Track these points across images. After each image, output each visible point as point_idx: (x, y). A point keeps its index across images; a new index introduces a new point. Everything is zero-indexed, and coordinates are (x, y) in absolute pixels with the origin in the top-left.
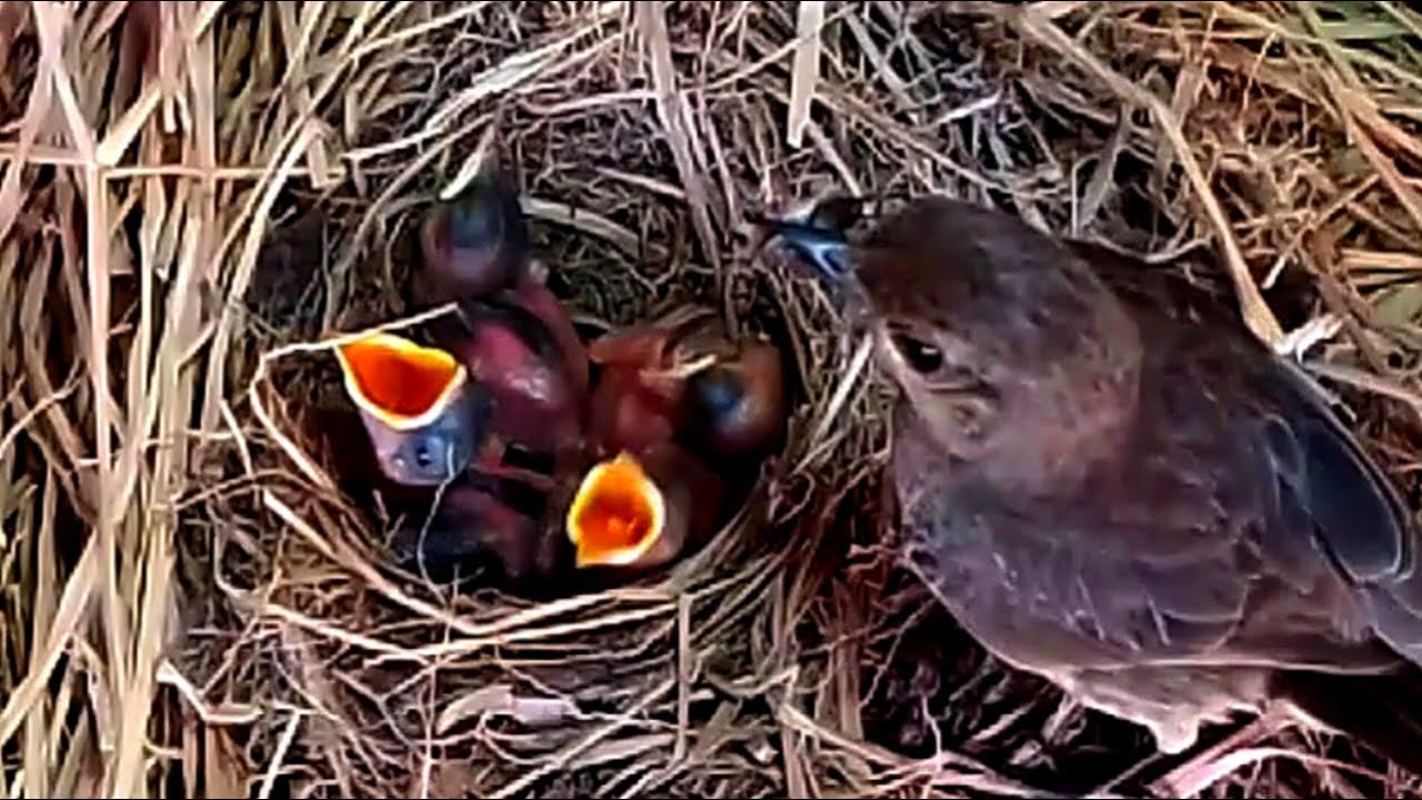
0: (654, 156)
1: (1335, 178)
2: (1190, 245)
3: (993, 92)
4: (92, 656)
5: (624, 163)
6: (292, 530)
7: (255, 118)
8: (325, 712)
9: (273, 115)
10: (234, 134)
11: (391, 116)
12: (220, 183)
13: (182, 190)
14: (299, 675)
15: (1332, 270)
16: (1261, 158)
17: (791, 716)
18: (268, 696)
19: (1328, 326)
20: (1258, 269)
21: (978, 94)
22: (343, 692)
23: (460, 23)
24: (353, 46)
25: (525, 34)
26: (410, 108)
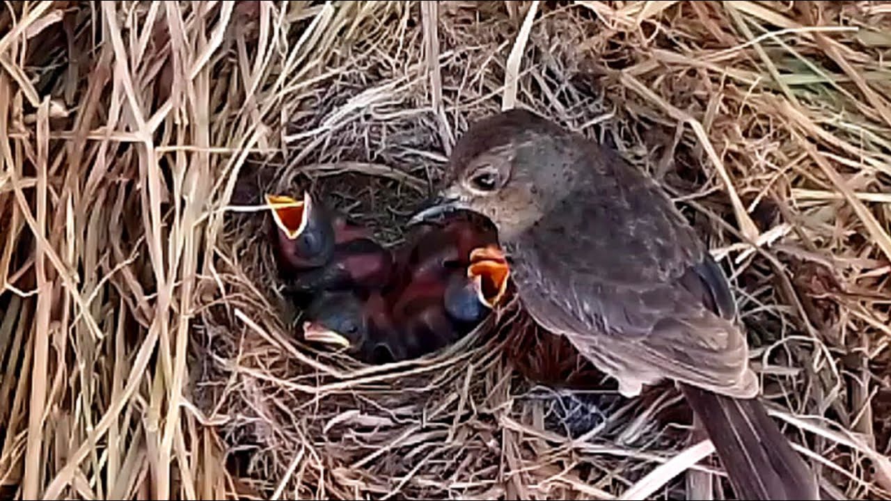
0: (435, 141)
1: (787, 153)
2: (713, 189)
3: (611, 110)
4: (141, 400)
5: (421, 147)
6: (248, 327)
7: (228, 125)
8: (266, 419)
9: (237, 125)
10: (219, 130)
11: (301, 121)
12: (211, 156)
13: (194, 157)
14: (252, 400)
15: (786, 199)
16: (750, 144)
17: (506, 422)
18: (236, 412)
19: (784, 230)
20: (746, 201)
21: (604, 113)
22: (274, 409)
23: (336, 76)
24: (279, 90)
25: (369, 81)
26: (310, 118)
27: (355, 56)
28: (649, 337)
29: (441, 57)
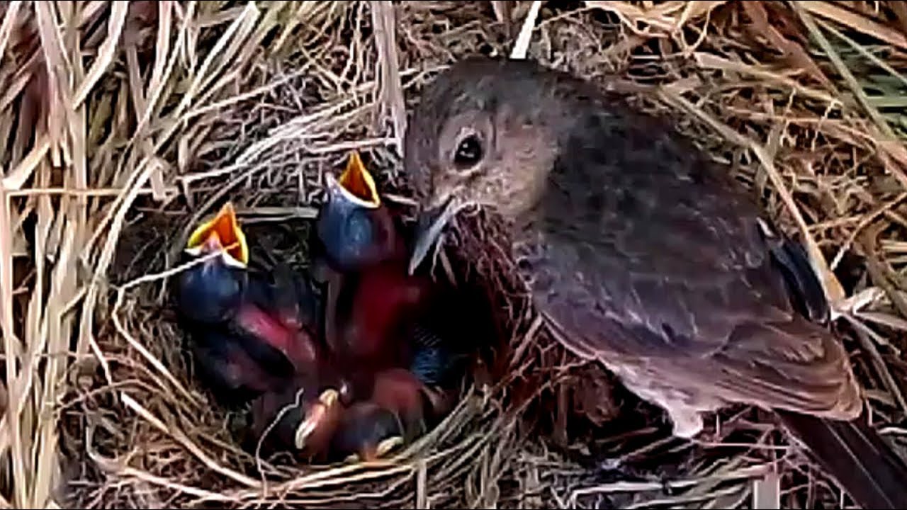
0: (397, 181)
1: (876, 195)
6: (142, 419)
7: (115, 158)
9: (128, 156)
10: (100, 167)
11: (211, 156)
12: (90, 199)
13: (64, 204)
15: (875, 254)
16: (825, 184)
23: (259, 97)
24: (184, 112)
25: (305, 104)
26: (223, 151)
27: (286, 72)
28: (725, 348)
29: (402, 73)
